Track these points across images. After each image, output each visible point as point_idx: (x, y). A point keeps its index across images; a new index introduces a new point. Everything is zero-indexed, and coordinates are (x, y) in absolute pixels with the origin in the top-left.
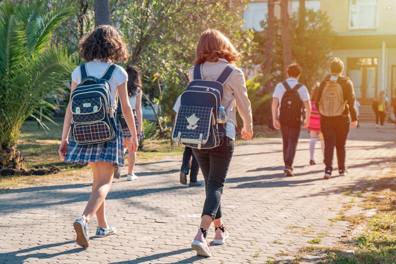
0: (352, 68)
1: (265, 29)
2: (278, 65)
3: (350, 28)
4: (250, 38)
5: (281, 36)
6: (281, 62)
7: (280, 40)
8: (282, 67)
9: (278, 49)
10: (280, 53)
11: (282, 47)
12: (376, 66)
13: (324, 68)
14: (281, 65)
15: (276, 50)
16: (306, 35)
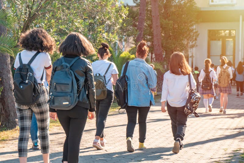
0: (212, 40)
1: (137, 4)
2: (148, 37)
3: (211, 3)
4: (125, 14)
5: (151, 11)
6: (151, 34)
7: (150, 15)
8: (152, 38)
9: (148, 23)
10: (150, 26)
11: (152, 21)
12: (234, 38)
13: (188, 40)
14: (151, 37)
15: (147, 24)
16: (173, 9)
